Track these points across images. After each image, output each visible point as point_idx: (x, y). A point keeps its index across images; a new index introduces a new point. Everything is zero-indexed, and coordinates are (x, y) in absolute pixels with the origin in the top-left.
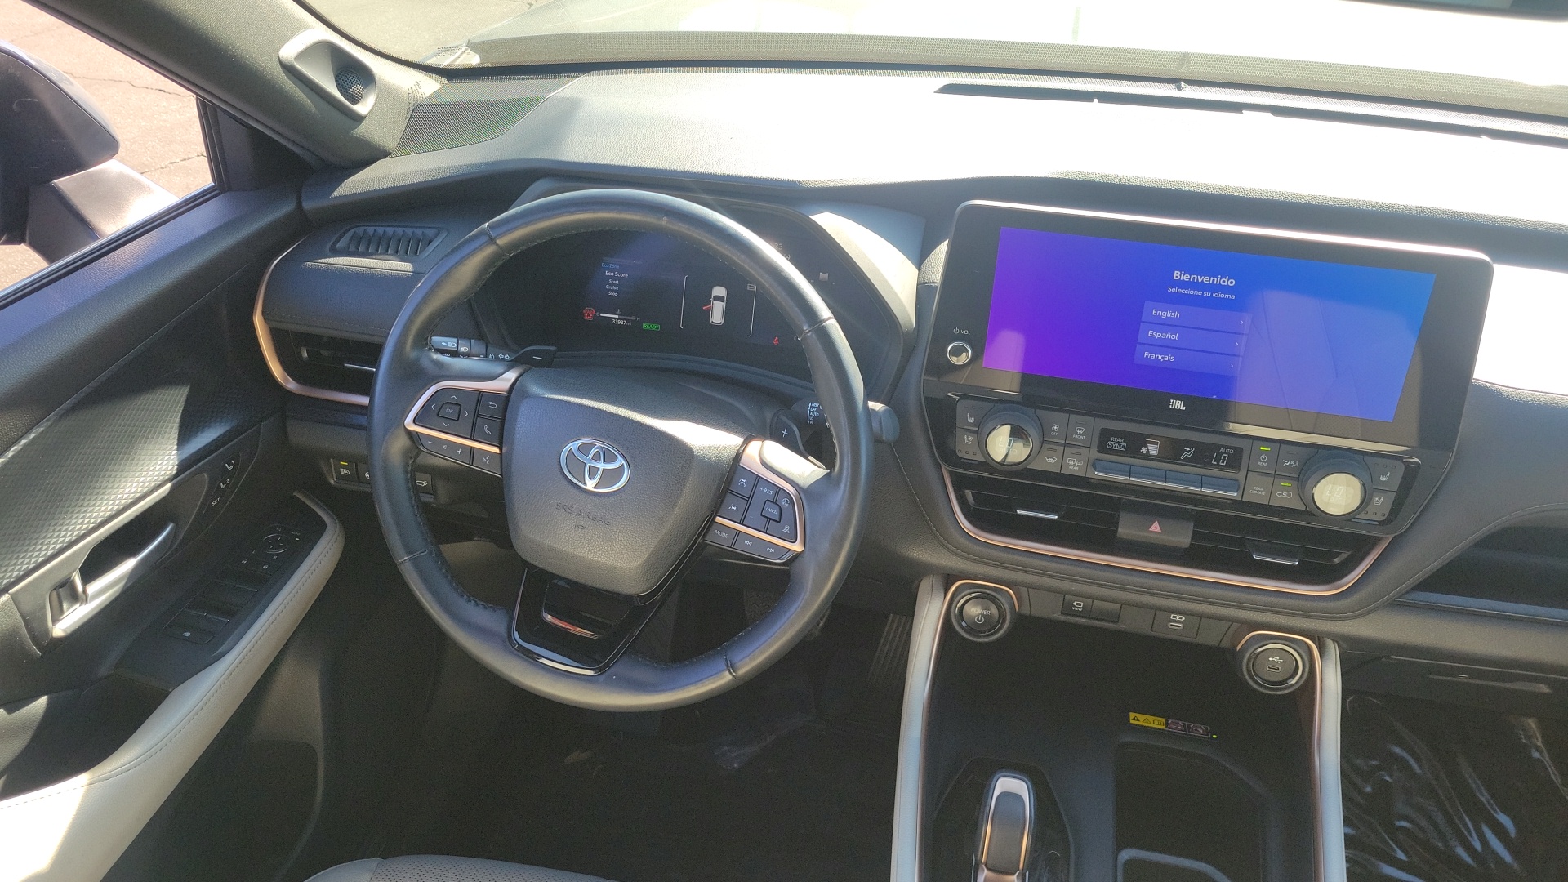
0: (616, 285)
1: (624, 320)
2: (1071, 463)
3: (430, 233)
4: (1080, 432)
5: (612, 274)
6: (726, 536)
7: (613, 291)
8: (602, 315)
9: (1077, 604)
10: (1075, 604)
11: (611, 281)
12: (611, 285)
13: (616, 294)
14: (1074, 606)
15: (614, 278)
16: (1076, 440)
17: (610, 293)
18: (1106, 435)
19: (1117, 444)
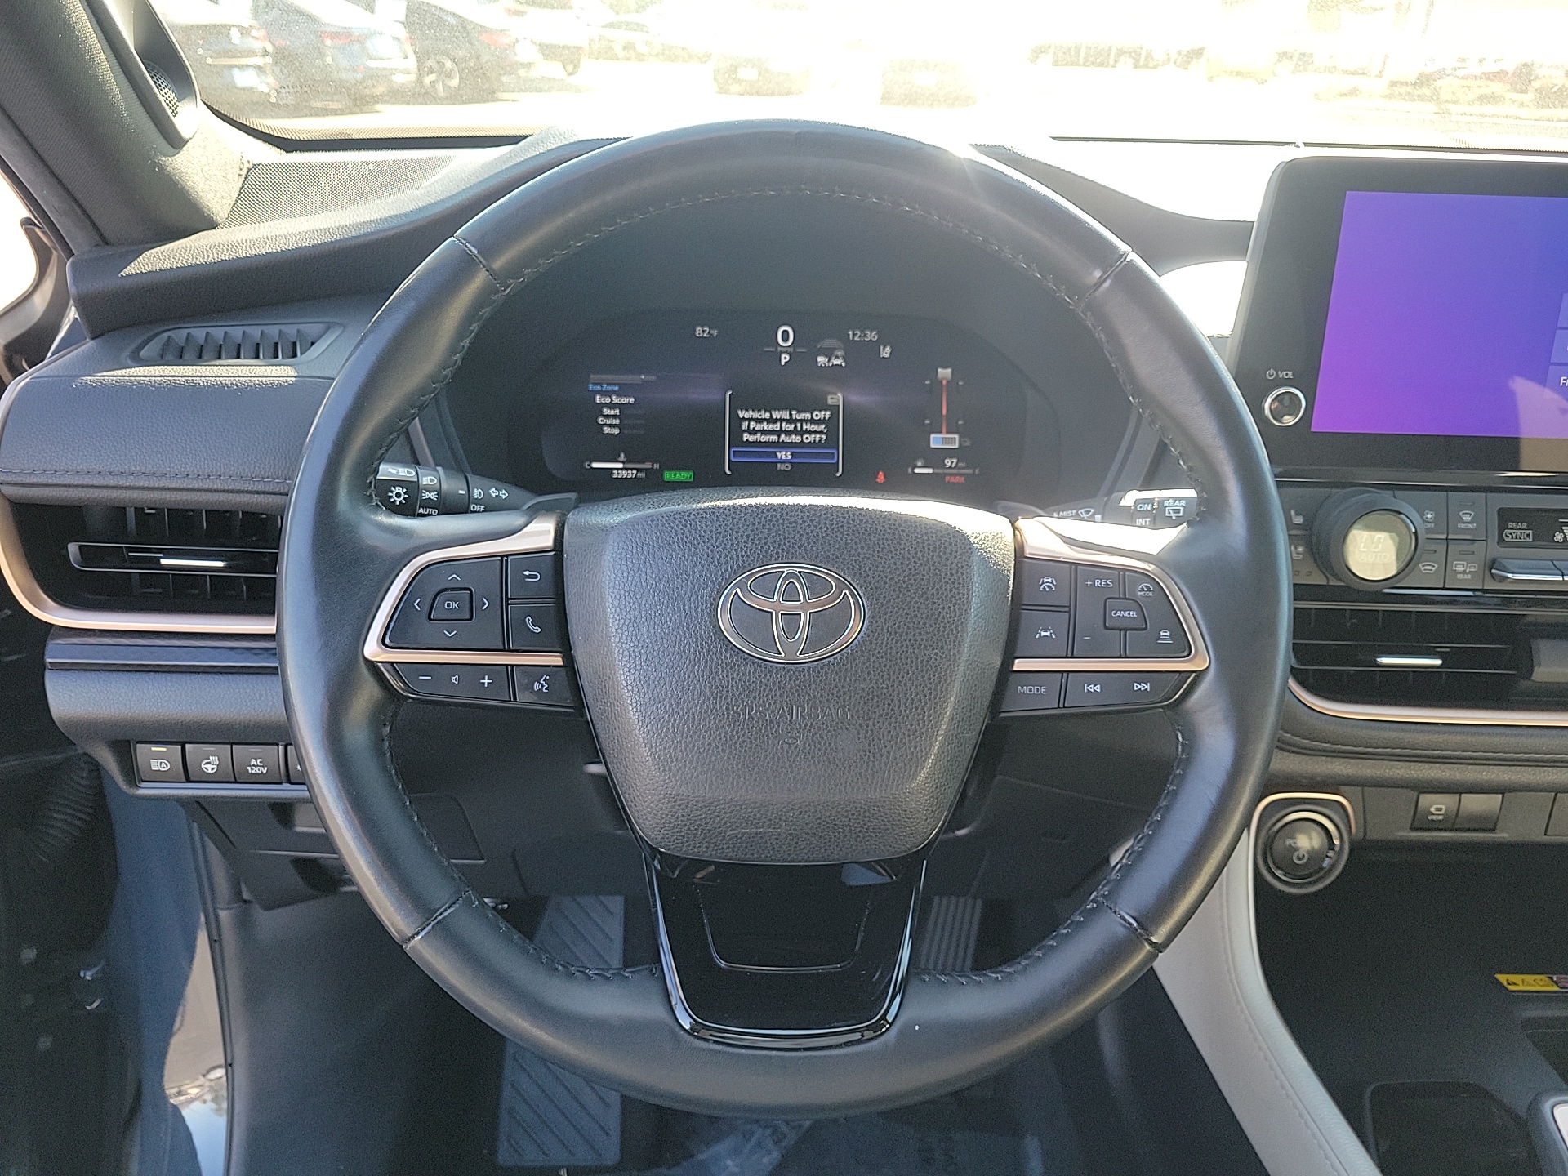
0: (614, 416)
1: (632, 469)
2: (1460, 569)
3: (311, 329)
4: (1467, 518)
5: (608, 400)
6: (1042, 690)
7: (610, 426)
8: (595, 465)
9: (1438, 809)
10: (1433, 810)
11: (606, 411)
12: (607, 417)
13: (616, 431)
14: (1432, 814)
15: (611, 406)
16: (1463, 531)
17: (606, 430)
18: (1506, 517)
19: (1519, 531)
